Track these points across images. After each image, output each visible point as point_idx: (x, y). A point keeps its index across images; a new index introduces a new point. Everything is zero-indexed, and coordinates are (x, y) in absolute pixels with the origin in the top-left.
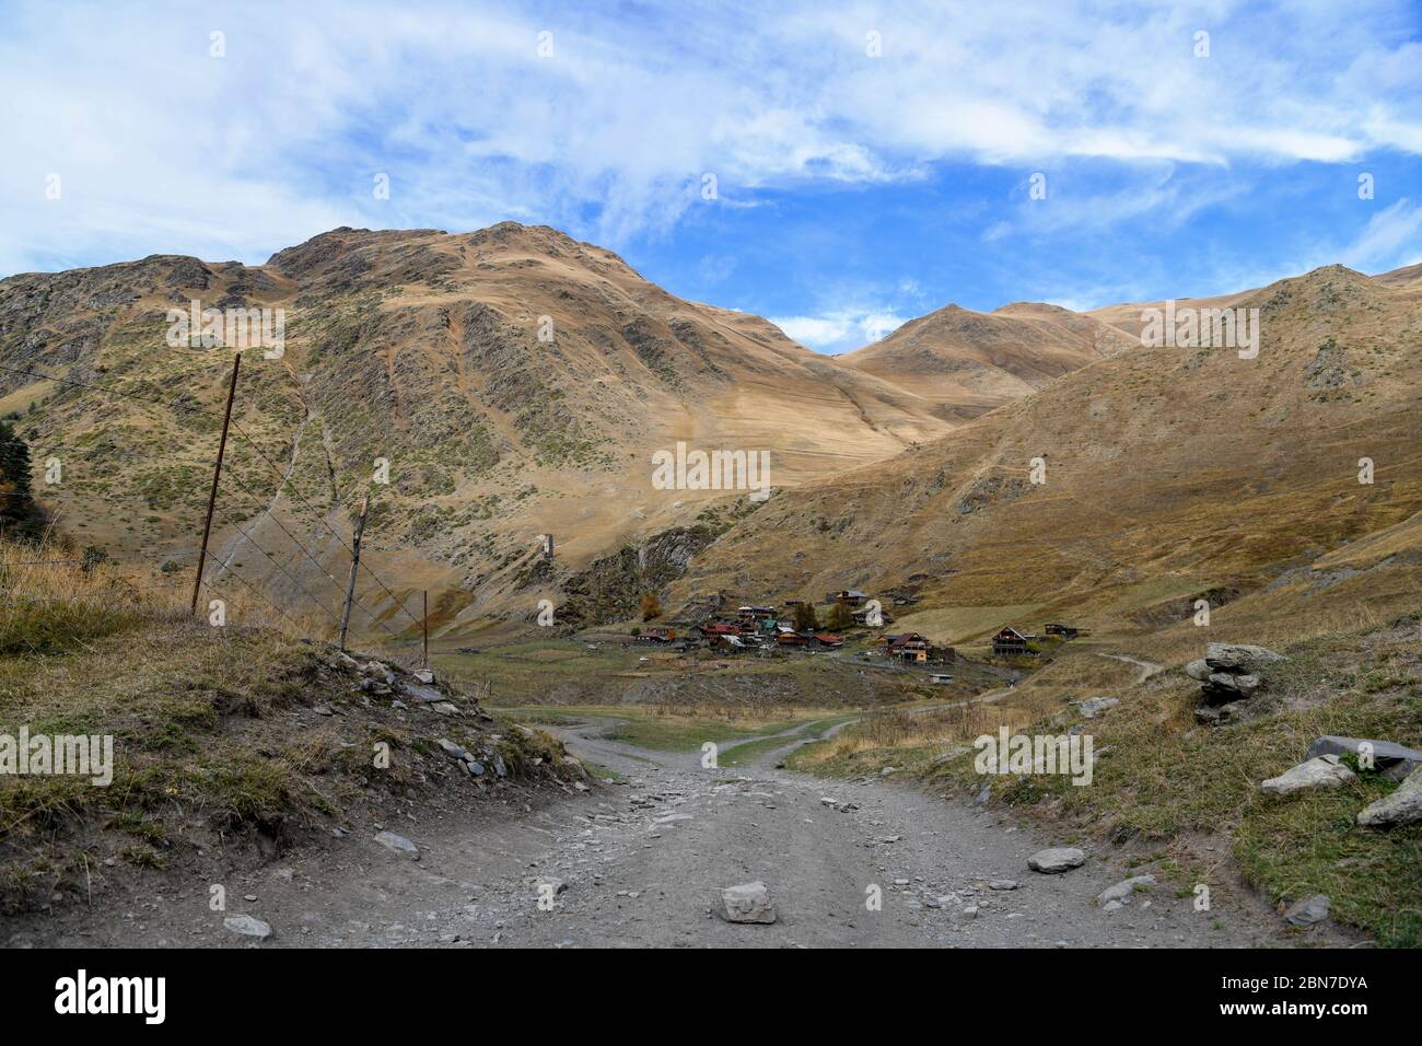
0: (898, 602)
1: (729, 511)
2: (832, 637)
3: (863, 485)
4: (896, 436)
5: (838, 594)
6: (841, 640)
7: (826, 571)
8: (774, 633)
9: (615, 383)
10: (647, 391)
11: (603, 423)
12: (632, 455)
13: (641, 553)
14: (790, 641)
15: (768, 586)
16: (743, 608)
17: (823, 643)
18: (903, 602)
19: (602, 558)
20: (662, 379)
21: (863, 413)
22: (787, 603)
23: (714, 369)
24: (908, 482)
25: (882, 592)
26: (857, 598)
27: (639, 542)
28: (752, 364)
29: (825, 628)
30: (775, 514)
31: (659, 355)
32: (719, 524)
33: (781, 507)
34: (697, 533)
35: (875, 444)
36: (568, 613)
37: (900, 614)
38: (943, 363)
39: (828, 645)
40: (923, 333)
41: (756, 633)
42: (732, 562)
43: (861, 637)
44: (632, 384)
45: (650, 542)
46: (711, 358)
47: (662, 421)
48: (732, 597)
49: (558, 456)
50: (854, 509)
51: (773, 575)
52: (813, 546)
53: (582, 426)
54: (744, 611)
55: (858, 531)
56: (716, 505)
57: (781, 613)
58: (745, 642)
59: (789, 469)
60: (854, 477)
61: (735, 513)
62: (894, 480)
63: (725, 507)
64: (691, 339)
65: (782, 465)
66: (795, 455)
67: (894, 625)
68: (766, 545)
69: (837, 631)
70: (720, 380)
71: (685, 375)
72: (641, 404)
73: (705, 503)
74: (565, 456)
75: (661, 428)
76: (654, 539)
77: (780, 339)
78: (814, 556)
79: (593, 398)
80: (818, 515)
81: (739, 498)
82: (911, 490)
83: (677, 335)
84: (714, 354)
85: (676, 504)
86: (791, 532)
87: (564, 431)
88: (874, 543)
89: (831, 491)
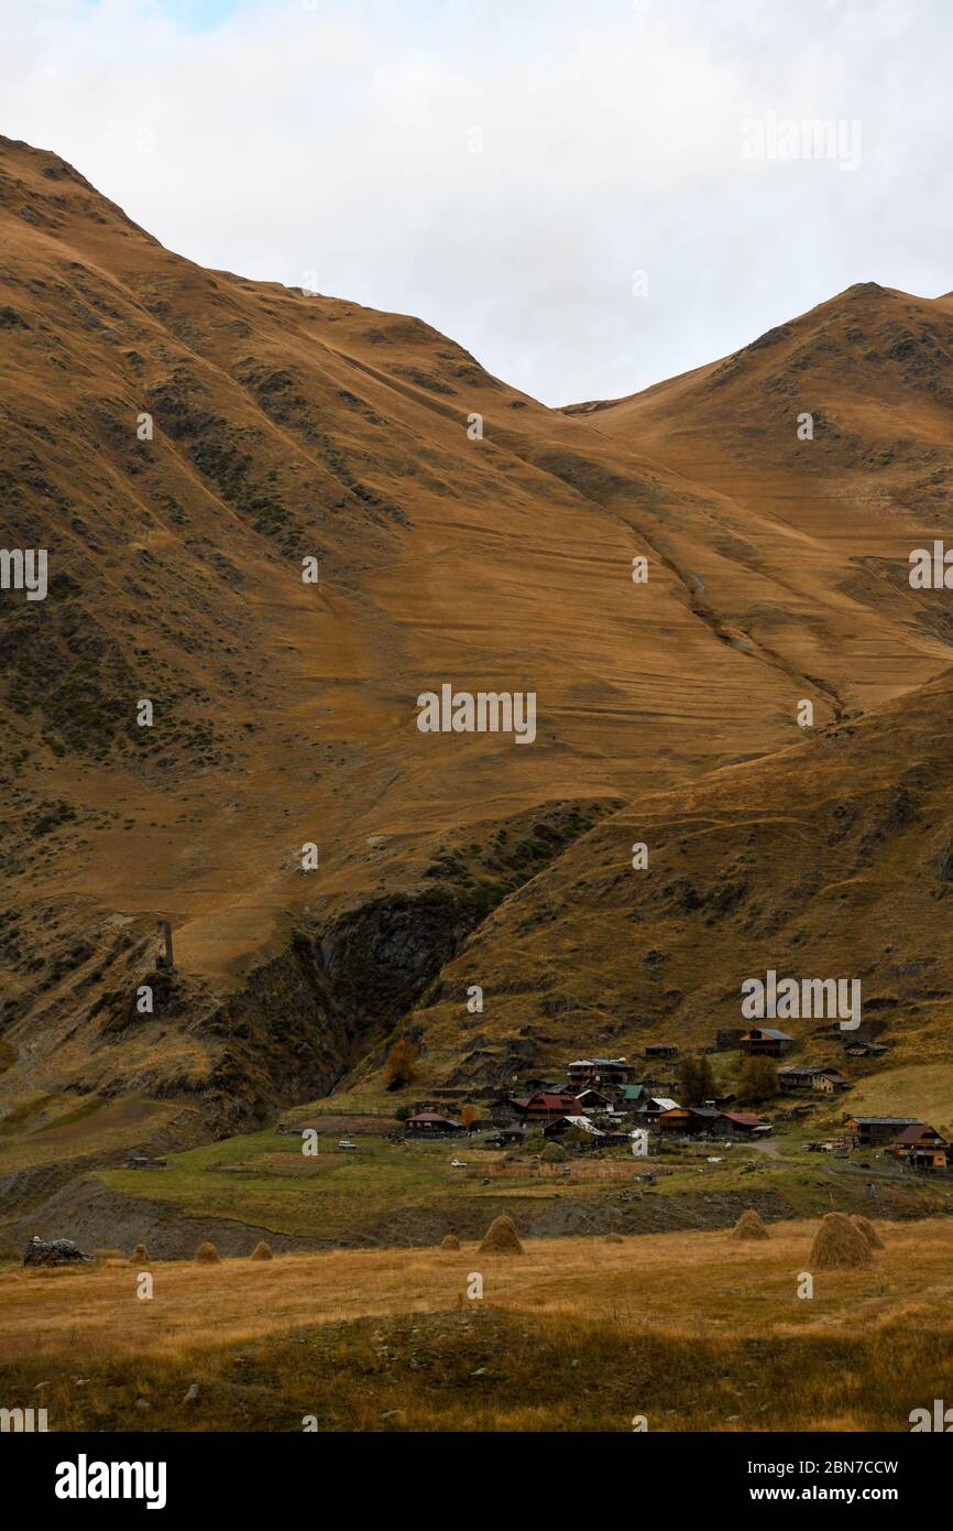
0: (852, 1051)
1: (486, 853)
2: (746, 1116)
3: (757, 815)
4: (773, 654)
5: (744, 1033)
6: (766, 1121)
7: (708, 987)
8: (644, 1109)
9: (169, 550)
10: (238, 563)
11: (171, 651)
12: (248, 726)
13: (326, 946)
14: (681, 1123)
15: (607, 1018)
16: (578, 1063)
17: (738, 1126)
18: (862, 1052)
19: (264, 962)
20: (258, 528)
21: (693, 592)
22: (649, 1051)
23: (363, 495)
24: (840, 813)
25: (819, 1030)
26: (777, 1042)
27: (317, 924)
28: (438, 474)
29: (732, 1098)
30: (591, 872)
31: (241, 469)
32: (469, 885)
33: (602, 857)
34: (431, 904)
35: (735, 681)
36: (231, 1077)
37: (860, 1073)
38: (854, 446)
39: (747, 1132)
40: (803, 365)
41: (610, 1109)
42: (530, 974)
43: (799, 1115)
44: (204, 548)
45: (342, 925)
46: (353, 465)
47: (290, 640)
48: (547, 1041)
49: (94, 731)
50: (742, 866)
51: (609, 995)
52: (676, 938)
53: (132, 660)
54: (579, 1068)
55: (756, 912)
56: (456, 845)
57: (642, 1069)
58: (601, 1126)
59: (578, 754)
60: (733, 795)
61: (496, 861)
62: (813, 806)
63: (476, 848)
64: (296, 414)
65: (564, 748)
66: (583, 719)
67: (852, 1095)
68: (588, 938)
69: (755, 1102)
70: (377, 520)
71: (307, 517)
72: (233, 598)
73: (436, 841)
74: (110, 733)
75: (288, 657)
76: (353, 917)
77: (474, 383)
78: (681, 957)
79: (138, 592)
80: (677, 877)
81: (500, 827)
82: (848, 827)
83: (264, 406)
84: (356, 455)
85: (372, 841)
86: (630, 910)
87: (97, 674)
88: (791, 934)
89: (693, 827)
